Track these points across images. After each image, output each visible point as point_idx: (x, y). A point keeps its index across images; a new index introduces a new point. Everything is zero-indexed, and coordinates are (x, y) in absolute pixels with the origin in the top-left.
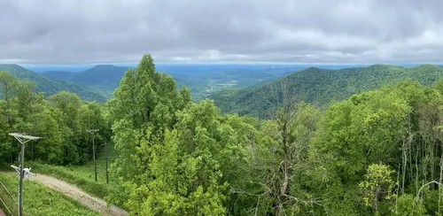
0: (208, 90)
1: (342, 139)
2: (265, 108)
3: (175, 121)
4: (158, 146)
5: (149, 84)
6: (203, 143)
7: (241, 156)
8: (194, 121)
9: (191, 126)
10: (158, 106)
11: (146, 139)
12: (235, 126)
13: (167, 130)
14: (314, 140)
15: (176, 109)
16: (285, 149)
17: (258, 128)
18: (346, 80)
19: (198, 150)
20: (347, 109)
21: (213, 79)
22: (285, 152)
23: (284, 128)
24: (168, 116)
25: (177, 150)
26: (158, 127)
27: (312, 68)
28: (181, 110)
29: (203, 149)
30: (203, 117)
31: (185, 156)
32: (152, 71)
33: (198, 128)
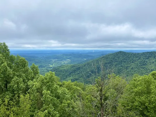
0: (51, 66)
1: (142, 104)
2: (88, 77)
3: (27, 88)
4: (14, 109)
5: (5, 64)
6: (48, 101)
7: (73, 108)
8: (41, 87)
9: (39, 90)
10: (14, 79)
11: (5, 105)
12: (69, 88)
13: (21, 96)
14: (121, 101)
15: (28, 80)
16: (102, 104)
17: (84, 89)
18: (147, 60)
19: (45, 106)
20: (148, 82)
21: (54, 58)
22: (101, 106)
23: (101, 90)
24: (22, 85)
25: (30, 108)
26: (15, 94)
27: (121, 52)
28: (32, 80)
29: (48, 105)
30: (48, 83)
31: (36, 112)
32: (8, 54)
33: (44, 91)
